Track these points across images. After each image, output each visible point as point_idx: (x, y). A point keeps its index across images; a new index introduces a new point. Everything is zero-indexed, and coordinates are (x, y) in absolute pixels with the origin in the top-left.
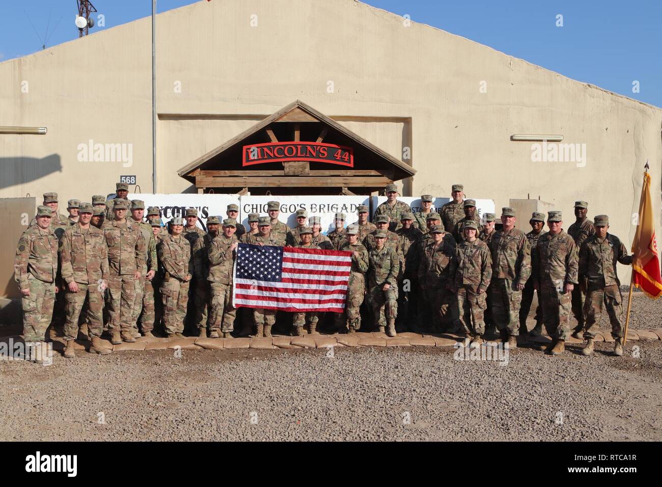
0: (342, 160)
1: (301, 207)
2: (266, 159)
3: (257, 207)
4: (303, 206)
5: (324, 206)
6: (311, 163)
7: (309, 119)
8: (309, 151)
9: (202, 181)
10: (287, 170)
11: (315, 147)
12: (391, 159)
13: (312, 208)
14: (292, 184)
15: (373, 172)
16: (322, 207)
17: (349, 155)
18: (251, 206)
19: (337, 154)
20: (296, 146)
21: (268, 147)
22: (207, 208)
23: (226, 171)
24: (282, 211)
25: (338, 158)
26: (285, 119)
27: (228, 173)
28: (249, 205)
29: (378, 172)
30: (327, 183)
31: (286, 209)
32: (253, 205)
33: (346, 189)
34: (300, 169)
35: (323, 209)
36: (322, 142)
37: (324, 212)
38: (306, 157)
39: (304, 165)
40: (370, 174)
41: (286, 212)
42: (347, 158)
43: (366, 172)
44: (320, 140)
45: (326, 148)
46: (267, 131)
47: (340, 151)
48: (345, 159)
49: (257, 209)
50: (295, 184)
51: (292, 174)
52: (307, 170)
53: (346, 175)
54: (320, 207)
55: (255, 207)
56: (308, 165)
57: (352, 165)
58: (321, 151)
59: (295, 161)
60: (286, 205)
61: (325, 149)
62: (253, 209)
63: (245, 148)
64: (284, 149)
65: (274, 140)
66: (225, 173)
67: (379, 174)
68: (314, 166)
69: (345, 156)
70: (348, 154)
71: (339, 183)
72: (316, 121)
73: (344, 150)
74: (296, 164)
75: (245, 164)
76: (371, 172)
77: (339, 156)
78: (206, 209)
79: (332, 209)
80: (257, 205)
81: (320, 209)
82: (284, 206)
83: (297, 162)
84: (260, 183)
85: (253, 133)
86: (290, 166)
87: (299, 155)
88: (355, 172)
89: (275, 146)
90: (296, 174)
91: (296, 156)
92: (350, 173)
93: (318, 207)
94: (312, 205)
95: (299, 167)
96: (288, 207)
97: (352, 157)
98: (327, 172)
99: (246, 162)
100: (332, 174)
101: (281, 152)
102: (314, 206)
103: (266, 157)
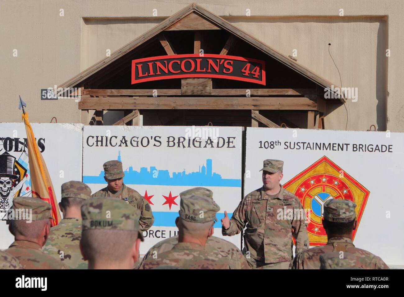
0: (251, 76)
1: (155, 140)
2: (159, 75)
3: (102, 139)
4: (157, 139)
5: (184, 139)
6: (213, 80)
7: (208, 26)
8: (211, 64)
9: (85, 102)
10: (184, 89)
11: (218, 60)
12: (309, 74)
13: (168, 142)
14: (190, 105)
15: (291, 92)
16: (182, 140)
17: (261, 69)
18: (95, 139)
19: (246, 69)
20: (195, 59)
21: (162, 61)
22: (44, 140)
23: (113, 90)
24: (132, 145)
25: (247, 74)
26: (178, 27)
27: (115, 92)
28: (93, 137)
29: (297, 92)
30: (232, 105)
31: (138, 142)
32: (97, 137)
33: (257, 112)
34: (200, 88)
35: (182, 142)
36: (227, 54)
37: (184, 147)
38: (206, 73)
39: (204, 82)
40: (286, 94)
41: (137, 146)
42: (257, 74)
43: (281, 92)
44: (224, 53)
45: (232, 62)
46: (161, 42)
47: (249, 65)
48: (255, 75)
49: (102, 141)
50: (193, 105)
51: (190, 94)
52: (209, 88)
53: (256, 94)
54: (179, 140)
55: (100, 139)
56: (210, 83)
57: (263, 82)
58: (226, 65)
59: (194, 78)
60: (138, 138)
61: (230, 63)
62: (97, 141)
63: (134, 62)
64: (181, 63)
65: (170, 52)
66: (112, 92)
67: (298, 94)
68: (218, 84)
69: (255, 71)
70: (258, 69)
71: (248, 105)
72: (216, 28)
73: (254, 64)
74: (196, 81)
75: (134, 81)
76: (288, 92)
77: (247, 72)
78: (42, 141)
79: (193, 144)
80: (102, 137)
81: (179, 143)
82: (135, 139)
83: (196, 79)
84: (152, 104)
85: (139, 44)
86: (187, 84)
87: (198, 70)
88: (268, 92)
89: (169, 60)
90: (195, 94)
91: (195, 72)
92: (260, 92)
93: (177, 141)
94: (169, 138)
95: (199, 84)
96: (140, 140)
97: (264, 73)
98: (233, 92)
99: (136, 79)
100: (239, 94)
101: (176, 66)
102: (171, 139)
103: (159, 73)
